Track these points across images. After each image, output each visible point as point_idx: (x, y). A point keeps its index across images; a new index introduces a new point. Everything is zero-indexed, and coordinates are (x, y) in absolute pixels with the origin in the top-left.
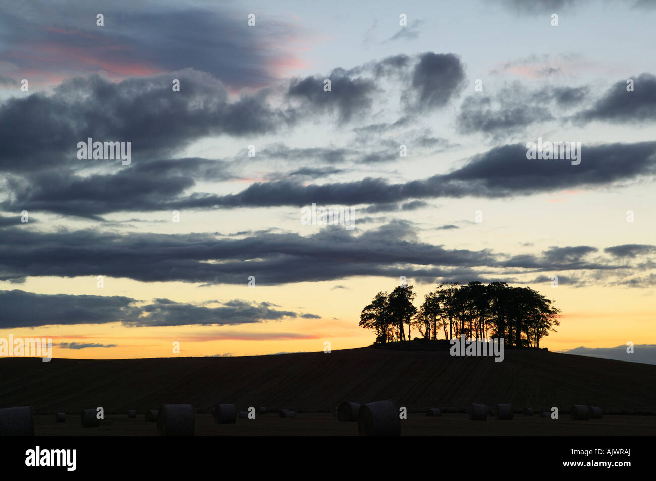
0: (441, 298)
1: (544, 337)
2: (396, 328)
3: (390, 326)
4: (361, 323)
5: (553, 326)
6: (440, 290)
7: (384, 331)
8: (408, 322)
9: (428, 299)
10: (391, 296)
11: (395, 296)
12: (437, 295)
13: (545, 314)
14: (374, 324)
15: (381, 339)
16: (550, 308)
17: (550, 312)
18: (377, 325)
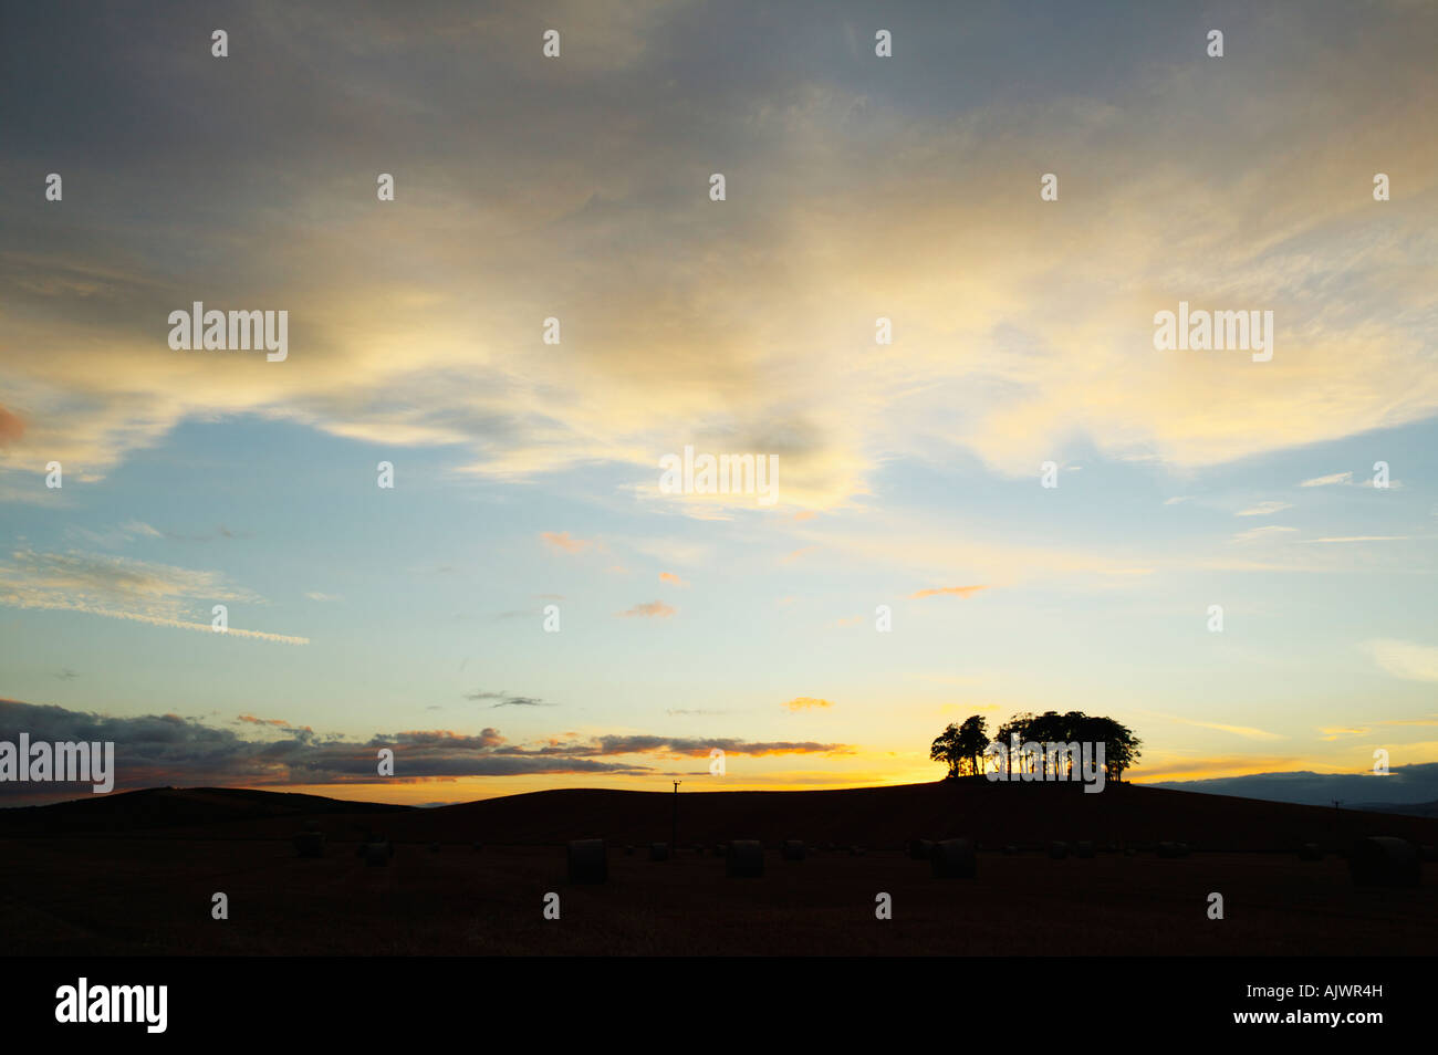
0: (1015, 729)
1: (1125, 769)
2: (968, 761)
3: (962, 759)
4: (932, 756)
5: (1135, 758)
6: (1013, 720)
7: (956, 765)
8: (981, 755)
9: (1002, 731)
10: (962, 728)
11: (967, 728)
12: (1011, 726)
13: (1126, 745)
14: (945, 757)
15: (954, 772)
16: (1131, 739)
17: (1131, 743)
18: (949, 758)
